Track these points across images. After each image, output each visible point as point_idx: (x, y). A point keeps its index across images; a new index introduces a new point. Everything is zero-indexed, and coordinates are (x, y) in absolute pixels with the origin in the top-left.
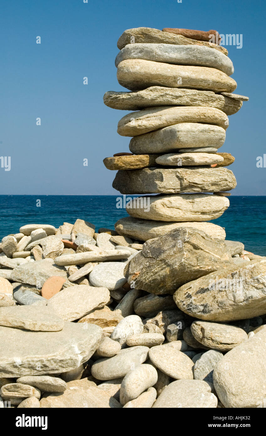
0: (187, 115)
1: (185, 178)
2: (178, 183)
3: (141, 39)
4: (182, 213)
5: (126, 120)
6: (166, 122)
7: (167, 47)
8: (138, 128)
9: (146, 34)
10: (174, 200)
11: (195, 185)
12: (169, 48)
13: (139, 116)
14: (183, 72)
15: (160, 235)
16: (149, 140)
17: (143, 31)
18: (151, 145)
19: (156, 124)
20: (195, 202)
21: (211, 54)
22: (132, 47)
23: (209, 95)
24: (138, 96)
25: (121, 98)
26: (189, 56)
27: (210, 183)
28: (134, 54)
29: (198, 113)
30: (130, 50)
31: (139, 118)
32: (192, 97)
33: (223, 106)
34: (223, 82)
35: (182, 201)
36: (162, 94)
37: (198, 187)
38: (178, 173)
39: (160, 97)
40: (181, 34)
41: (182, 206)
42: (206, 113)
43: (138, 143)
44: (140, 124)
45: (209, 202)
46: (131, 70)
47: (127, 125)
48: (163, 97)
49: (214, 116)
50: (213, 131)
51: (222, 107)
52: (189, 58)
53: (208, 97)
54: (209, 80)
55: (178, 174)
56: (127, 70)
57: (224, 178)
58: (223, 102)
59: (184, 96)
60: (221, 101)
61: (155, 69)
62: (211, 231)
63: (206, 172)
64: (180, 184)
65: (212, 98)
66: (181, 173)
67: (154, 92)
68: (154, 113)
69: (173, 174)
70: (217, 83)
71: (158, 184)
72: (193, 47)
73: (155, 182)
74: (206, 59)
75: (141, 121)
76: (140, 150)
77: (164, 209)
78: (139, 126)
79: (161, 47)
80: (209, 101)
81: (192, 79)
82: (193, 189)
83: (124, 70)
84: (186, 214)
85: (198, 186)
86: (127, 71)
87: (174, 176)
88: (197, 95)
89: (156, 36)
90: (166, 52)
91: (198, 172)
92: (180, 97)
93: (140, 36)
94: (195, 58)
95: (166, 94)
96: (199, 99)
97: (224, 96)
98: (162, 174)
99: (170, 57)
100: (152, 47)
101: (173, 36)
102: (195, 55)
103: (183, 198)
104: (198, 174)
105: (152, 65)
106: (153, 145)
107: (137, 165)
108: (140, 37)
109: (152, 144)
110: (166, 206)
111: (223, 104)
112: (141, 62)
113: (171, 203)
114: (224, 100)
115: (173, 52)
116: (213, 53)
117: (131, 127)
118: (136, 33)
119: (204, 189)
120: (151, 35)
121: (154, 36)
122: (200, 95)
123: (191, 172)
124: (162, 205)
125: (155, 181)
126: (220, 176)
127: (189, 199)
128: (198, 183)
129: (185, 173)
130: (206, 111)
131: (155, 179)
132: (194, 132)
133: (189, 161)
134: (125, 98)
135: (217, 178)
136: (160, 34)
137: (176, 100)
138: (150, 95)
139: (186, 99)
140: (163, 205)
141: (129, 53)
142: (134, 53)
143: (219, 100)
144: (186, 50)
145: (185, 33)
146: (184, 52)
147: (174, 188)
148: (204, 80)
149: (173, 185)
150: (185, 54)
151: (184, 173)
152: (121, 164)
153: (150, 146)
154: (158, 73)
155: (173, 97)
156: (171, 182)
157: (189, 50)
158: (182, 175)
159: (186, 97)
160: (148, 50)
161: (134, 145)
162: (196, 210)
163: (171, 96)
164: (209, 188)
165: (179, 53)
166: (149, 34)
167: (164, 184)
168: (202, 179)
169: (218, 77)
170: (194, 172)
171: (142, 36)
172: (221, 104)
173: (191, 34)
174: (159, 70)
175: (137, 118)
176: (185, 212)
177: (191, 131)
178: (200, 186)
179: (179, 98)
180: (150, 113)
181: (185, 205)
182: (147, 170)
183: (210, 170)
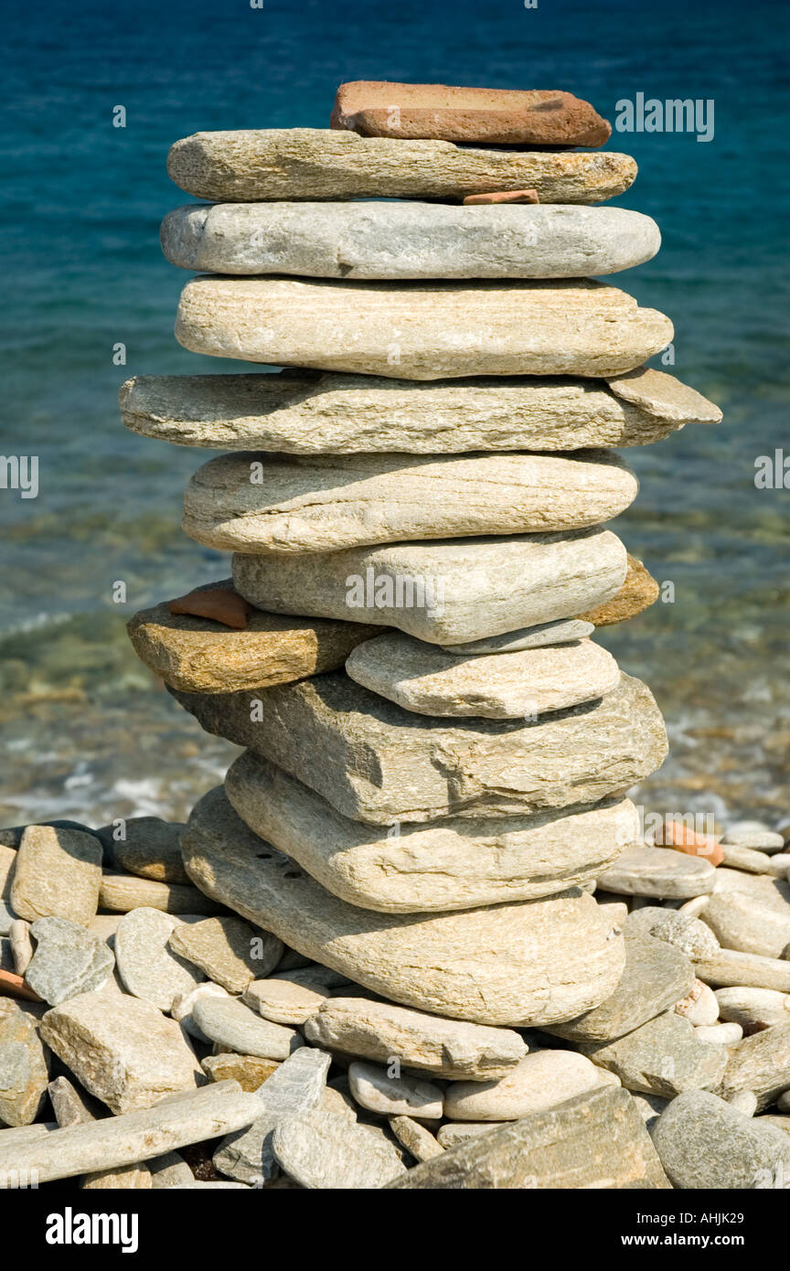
0: (474, 514)
1: (467, 772)
2: (441, 785)
3: (272, 178)
4: (457, 888)
5: (219, 503)
6: (386, 533)
7: (385, 229)
8: (272, 547)
9: (296, 161)
10: (426, 844)
11: (507, 795)
12: (394, 231)
13: (275, 501)
14: (456, 336)
15: (371, 976)
16: (317, 573)
17: (282, 150)
18: (326, 596)
19: (346, 537)
20: (508, 846)
21: (571, 246)
22: (238, 234)
23: (561, 411)
24: (269, 439)
25: (199, 436)
26: (480, 259)
27: (566, 784)
28: (247, 257)
29: (519, 508)
30: (228, 242)
31: (275, 507)
32: (494, 426)
33: (615, 439)
34: (618, 353)
35: (457, 845)
36: (368, 427)
37: (521, 802)
38: (439, 752)
39: (363, 436)
40: (444, 137)
41: (456, 864)
42: (550, 508)
43: (272, 575)
44: (281, 537)
45: (562, 840)
46: (239, 342)
47: (225, 527)
48: (372, 437)
49: (581, 513)
50: (578, 577)
51: (612, 442)
52: (480, 266)
53: (558, 415)
54: (560, 355)
55: (438, 756)
56: (222, 342)
57: (619, 753)
58: (620, 425)
59: (459, 426)
60: (608, 424)
61: (341, 336)
62: (571, 963)
63: (551, 739)
64: (446, 790)
65: (573, 418)
66: (450, 752)
67: (335, 418)
68: (335, 490)
69: (421, 756)
70: (596, 357)
71: (362, 797)
72: (494, 226)
73: (349, 781)
74: (549, 265)
75: (283, 520)
76: (282, 602)
77: (384, 879)
78: (275, 541)
79: (361, 232)
80: (562, 427)
81: (490, 355)
82: (501, 807)
83: (207, 338)
84: (473, 889)
85: (520, 797)
86: (220, 346)
87: (426, 763)
88: (514, 418)
89: (338, 167)
90: (384, 249)
91: (519, 745)
92: (443, 431)
93: (269, 169)
94: (505, 264)
95: (387, 425)
96: (520, 430)
97: (622, 401)
98: (374, 755)
99: (400, 266)
100: (321, 234)
101: (409, 154)
102: (502, 254)
103: (460, 833)
104: (520, 752)
105: (327, 321)
106: (333, 597)
107: (270, 677)
108: (269, 173)
109: (330, 593)
110: (395, 868)
111: (615, 433)
112: (280, 312)
113: (414, 857)
114: (623, 418)
115: (410, 247)
116: (579, 241)
117: (243, 543)
118: (251, 162)
119: (544, 807)
120: (317, 164)
121: (330, 166)
122: (522, 416)
123: (493, 747)
124: (380, 868)
125: (348, 775)
126: (604, 746)
127: (485, 834)
128: (520, 789)
129: (469, 752)
130: (551, 500)
131: (348, 767)
132: (504, 599)
133: (482, 707)
134: (216, 438)
135: (593, 759)
136: (354, 156)
137: (428, 443)
138: (320, 435)
139: (468, 438)
140: (382, 866)
141: (224, 252)
142: (246, 252)
143: (600, 420)
144: (466, 237)
145: (460, 130)
146: (460, 246)
147: (425, 807)
148: (539, 356)
149: (419, 797)
150: (462, 251)
151: (464, 753)
152: (207, 679)
153: (320, 598)
154: (350, 349)
155: (413, 434)
156: (413, 785)
157: (477, 235)
158: (455, 761)
159: (467, 428)
160: (308, 244)
161: (252, 577)
162: (510, 874)
163: (406, 432)
164: (562, 799)
165: (436, 247)
166: (308, 160)
167: (385, 798)
168: (535, 772)
169: (597, 336)
170: (502, 745)
171: (276, 170)
172: (610, 432)
173: (483, 130)
174: (356, 338)
175: (268, 508)
176: (467, 883)
177: (490, 597)
178: (526, 798)
179: (438, 435)
180: (319, 488)
181: (469, 857)
182: (310, 695)
183: (565, 729)
